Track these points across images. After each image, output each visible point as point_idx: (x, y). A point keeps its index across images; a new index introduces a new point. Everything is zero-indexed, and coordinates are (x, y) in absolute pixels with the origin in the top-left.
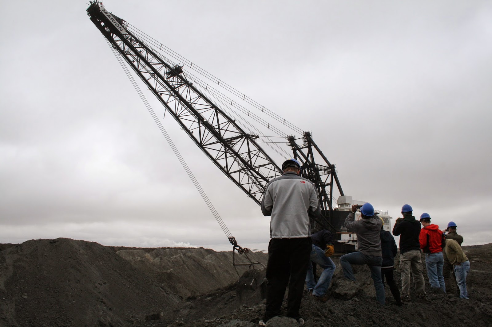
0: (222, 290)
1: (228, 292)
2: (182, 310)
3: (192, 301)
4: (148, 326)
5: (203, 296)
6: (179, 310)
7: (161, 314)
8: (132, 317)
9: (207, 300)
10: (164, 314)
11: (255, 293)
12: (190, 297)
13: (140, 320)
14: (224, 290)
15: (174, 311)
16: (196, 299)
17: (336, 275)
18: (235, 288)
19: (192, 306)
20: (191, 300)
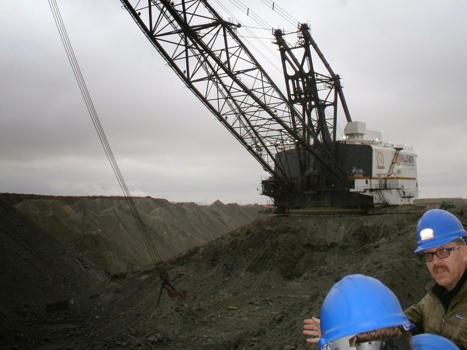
0: (166, 264)
1: (173, 268)
2: (103, 295)
3: (119, 281)
4: (49, 320)
5: (136, 274)
6: (98, 296)
7: (71, 301)
8: (26, 306)
9: (141, 280)
10: (75, 302)
11: (215, 270)
12: (117, 275)
13: (37, 311)
14: (169, 264)
15: (91, 297)
16: (125, 277)
17: (337, 242)
18: (185, 261)
19: (118, 289)
20: (117, 280)
